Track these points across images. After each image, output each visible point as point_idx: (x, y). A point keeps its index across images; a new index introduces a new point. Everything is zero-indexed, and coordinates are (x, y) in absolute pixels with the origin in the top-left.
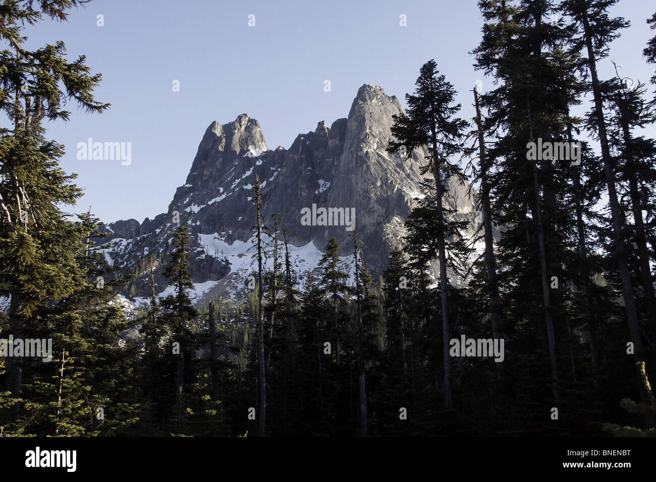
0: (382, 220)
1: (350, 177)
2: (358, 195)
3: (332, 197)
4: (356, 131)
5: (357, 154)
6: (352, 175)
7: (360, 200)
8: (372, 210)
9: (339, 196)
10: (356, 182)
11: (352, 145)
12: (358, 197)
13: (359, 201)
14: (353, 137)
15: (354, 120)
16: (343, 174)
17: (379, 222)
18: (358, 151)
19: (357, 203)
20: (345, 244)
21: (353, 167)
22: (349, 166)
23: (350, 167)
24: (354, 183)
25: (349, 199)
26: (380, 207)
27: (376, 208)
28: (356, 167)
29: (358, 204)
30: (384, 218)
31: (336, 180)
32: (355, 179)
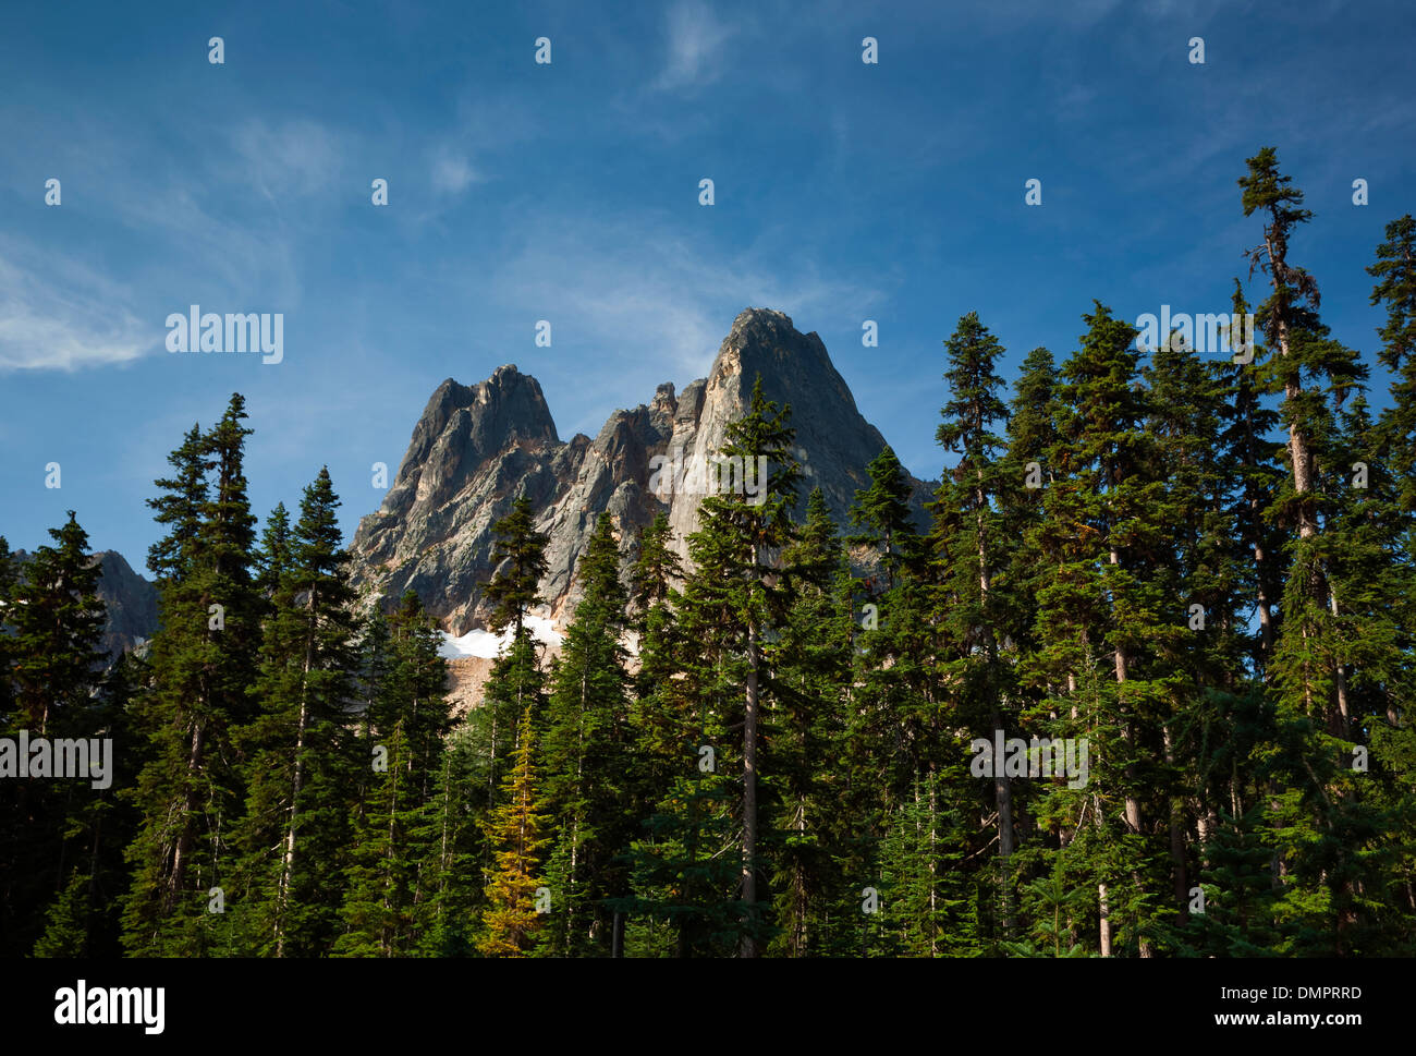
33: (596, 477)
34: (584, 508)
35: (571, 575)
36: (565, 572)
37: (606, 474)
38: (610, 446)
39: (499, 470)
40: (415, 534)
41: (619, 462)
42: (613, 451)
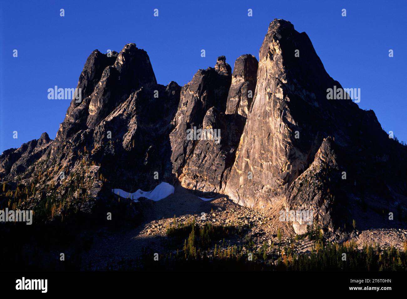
0: (304, 167)
1: (268, 121)
2: (277, 140)
3: (246, 141)
4: (273, 72)
5: (275, 96)
6: (270, 119)
7: (280, 146)
8: (293, 157)
9: (254, 140)
10: (275, 125)
11: (268, 85)
12: (278, 142)
13: (278, 146)
14: (269, 77)
15: (268, 59)
16: (259, 116)
17: (300, 169)
18: (277, 93)
19: (276, 148)
20: (263, 192)
21: (270, 110)
22: (265, 108)
23: (267, 109)
24: (272, 127)
25: (266, 144)
26: (301, 154)
27: (297, 155)
28: (274, 110)
29: (278, 149)
30: (306, 166)
31: (250, 122)
32: (273, 123)
33: (193, 105)
34: (188, 121)
35: (185, 156)
36: (182, 154)
37: (198, 103)
38: (199, 89)
39: (136, 100)
40: (99, 134)
41: (204, 97)
42: (201, 91)
